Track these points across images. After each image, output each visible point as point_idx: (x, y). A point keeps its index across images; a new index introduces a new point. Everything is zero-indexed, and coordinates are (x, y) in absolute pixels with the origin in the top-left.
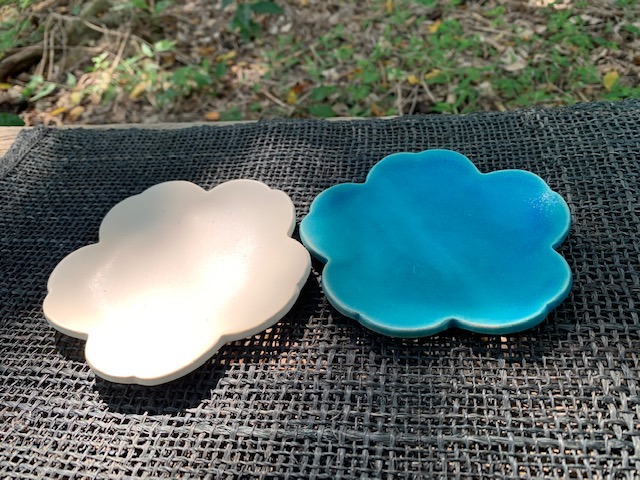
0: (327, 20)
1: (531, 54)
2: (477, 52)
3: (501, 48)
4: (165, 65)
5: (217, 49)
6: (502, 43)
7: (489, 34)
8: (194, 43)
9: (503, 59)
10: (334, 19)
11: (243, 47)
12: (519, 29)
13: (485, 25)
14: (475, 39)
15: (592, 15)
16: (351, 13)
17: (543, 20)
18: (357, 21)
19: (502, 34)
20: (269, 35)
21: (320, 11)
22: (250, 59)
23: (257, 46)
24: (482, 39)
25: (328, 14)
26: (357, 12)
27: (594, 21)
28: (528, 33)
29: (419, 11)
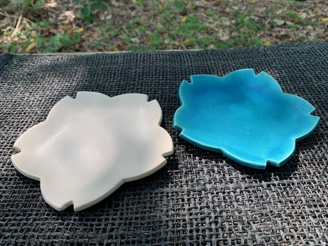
0: (130, 14)
1: (231, 33)
2: (206, 31)
3: (217, 30)
4: (44, 34)
5: (72, 27)
6: (217, 27)
7: (210, 23)
8: (59, 23)
9: (218, 35)
10: (133, 14)
11: (87, 26)
12: (224, 21)
13: (208, 19)
14: (204, 25)
15: (255, 16)
16: (142, 11)
17: (234, 17)
18: (146, 15)
19: (216, 23)
20: (100, 20)
21: (126, 9)
22: (91, 32)
23: (94, 26)
24: (207, 25)
25: (130, 11)
26: (145, 11)
27: (256, 19)
28: (228, 23)
29: (176, 11)
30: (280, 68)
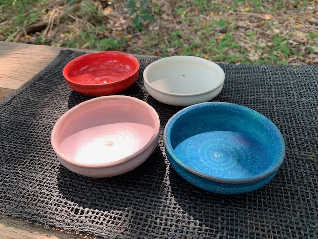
0: (175, 27)
1: (263, 54)
2: (239, 50)
3: (249, 49)
4: (99, 37)
5: (124, 33)
6: (251, 48)
7: (246, 43)
8: (114, 29)
9: (249, 54)
10: (178, 27)
11: (136, 34)
12: (260, 43)
13: (245, 39)
14: (239, 44)
15: (294, 41)
17: (272, 40)
18: (189, 29)
19: (252, 43)
20: (148, 30)
21: (173, 23)
22: (137, 40)
23: (142, 34)
24: (242, 45)
26: (189, 26)
28: (263, 45)
29: (217, 29)
30: (272, 84)
